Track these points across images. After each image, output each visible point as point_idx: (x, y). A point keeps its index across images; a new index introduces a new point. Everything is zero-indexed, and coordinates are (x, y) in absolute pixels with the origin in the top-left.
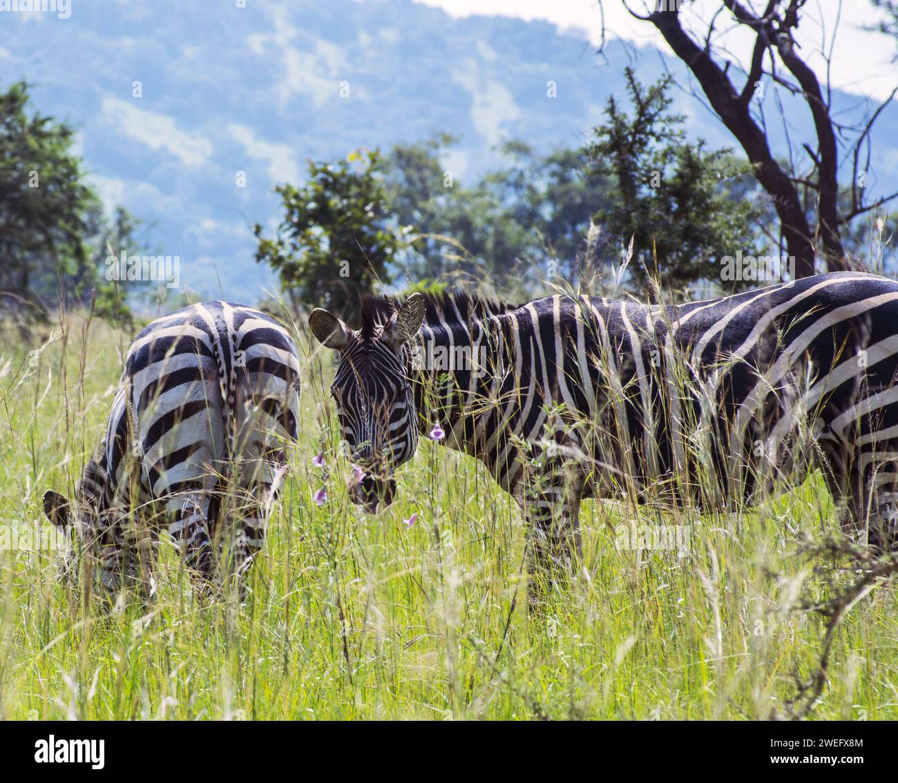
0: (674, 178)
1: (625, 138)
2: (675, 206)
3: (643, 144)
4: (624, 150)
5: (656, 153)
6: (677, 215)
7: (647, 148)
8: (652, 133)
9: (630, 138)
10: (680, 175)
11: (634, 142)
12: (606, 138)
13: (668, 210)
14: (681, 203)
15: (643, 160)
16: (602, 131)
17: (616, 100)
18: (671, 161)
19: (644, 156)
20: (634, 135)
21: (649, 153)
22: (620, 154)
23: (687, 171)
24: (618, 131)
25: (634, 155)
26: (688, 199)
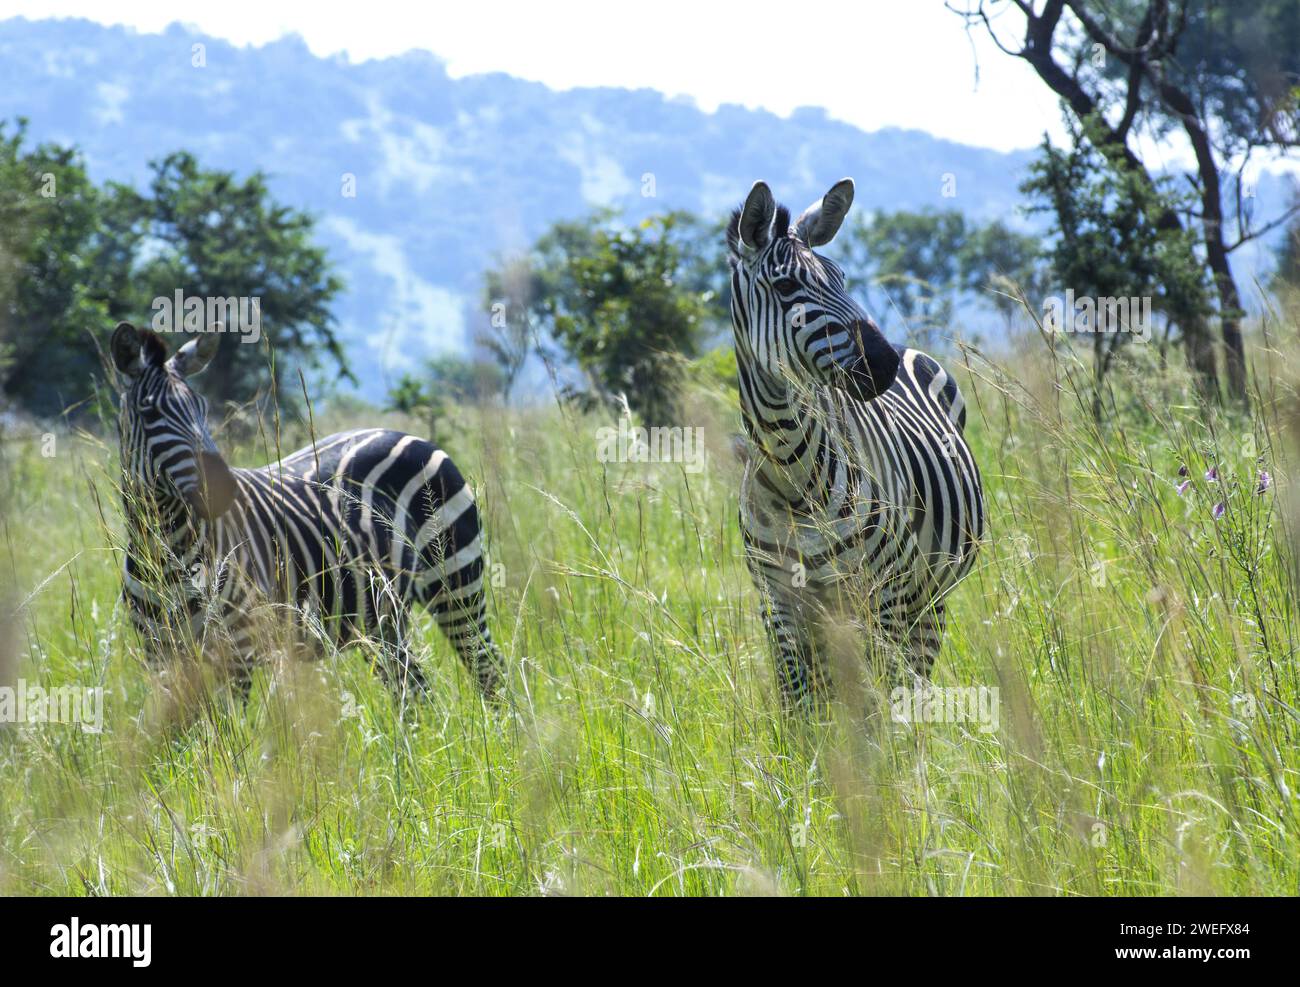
0: (1117, 210)
1: (1062, 172)
2: (1118, 239)
3: (1080, 177)
4: (1061, 184)
5: (1094, 186)
6: (1121, 248)
7: (1084, 182)
8: (1090, 165)
9: (1067, 173)
10: (1121, 206)
11: (1071, 175)
12: (1042, 174)
13: (1111, 242)
14: (1125, 233)
15: (1081, 193)
16: (1038, 166)
17: (1050, 133)
18: (1110, 192)
19: (1081, 190)
20: (1070, 169)
21: (1087, 187)
22: (1057, 189)
23: (1130, 201)
24: (1054, 166)
25: (1071, 189)
26: (1132, 230)
